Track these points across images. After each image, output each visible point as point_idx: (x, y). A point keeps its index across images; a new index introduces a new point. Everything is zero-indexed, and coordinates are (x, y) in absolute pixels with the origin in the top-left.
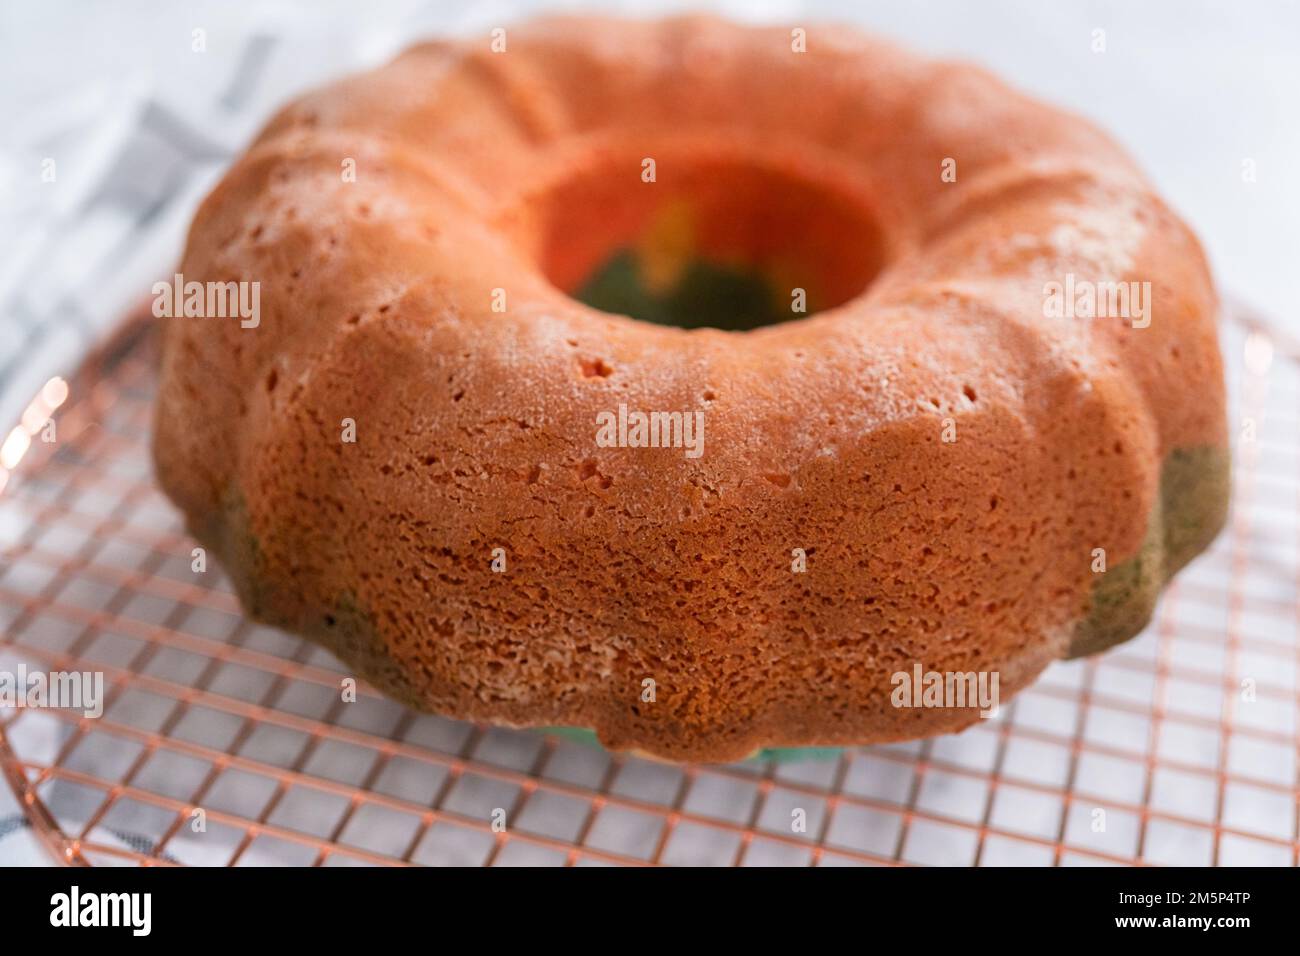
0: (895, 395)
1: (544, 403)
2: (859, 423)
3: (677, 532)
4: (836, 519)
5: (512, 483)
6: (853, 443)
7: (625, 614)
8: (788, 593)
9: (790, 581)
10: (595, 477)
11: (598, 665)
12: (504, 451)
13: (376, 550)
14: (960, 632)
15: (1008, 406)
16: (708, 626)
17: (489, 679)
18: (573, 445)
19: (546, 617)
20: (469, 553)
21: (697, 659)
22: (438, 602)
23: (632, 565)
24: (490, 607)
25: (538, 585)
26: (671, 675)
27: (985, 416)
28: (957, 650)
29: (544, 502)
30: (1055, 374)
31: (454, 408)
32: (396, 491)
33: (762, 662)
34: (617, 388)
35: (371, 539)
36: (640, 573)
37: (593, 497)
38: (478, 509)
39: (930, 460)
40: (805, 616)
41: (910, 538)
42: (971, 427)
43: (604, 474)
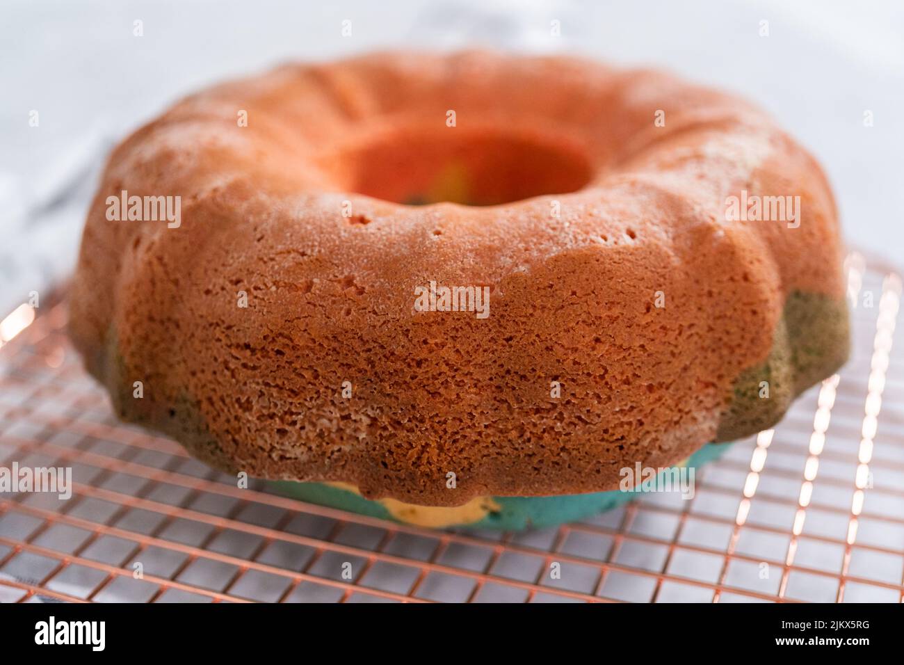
0: (574, 232)
1: (319, 240)
2: (546, 250)
3: (410, 324)
4: (528, 315)
5: (294, 293)
6: (542, 262)
7: (375, 389)
8: (494, 371)
9: (495, 362)
10: (353, 287)
11: (356, 430)
12: (288, 271)
13: (200, 352)
14: (626, 405)
15: (660, 243)
16: (435, 394)
17: (278, 443)
18: (338, 267)
19: (318, 392)
20: (262, 346)
21: (427, 421)
22: (241, 384)
23: (378, 350)
24: (277, 386)
25: (311, 367)
26: (409, 434)
27: (641, 248)
28: (625, 419)
29: (315, 306)
30: (696, 224)
31: (256, 247)
32: (213, 306)
33: (477, 425)
34: (373, 231)
35: (197, 343)
36: (385, 356)
37: (350, 301)
38: (268, 312)
39: (598, 274)
40: (508, 390)
41: (584, 329)
42: (631, 254)
43: (359, 285)
